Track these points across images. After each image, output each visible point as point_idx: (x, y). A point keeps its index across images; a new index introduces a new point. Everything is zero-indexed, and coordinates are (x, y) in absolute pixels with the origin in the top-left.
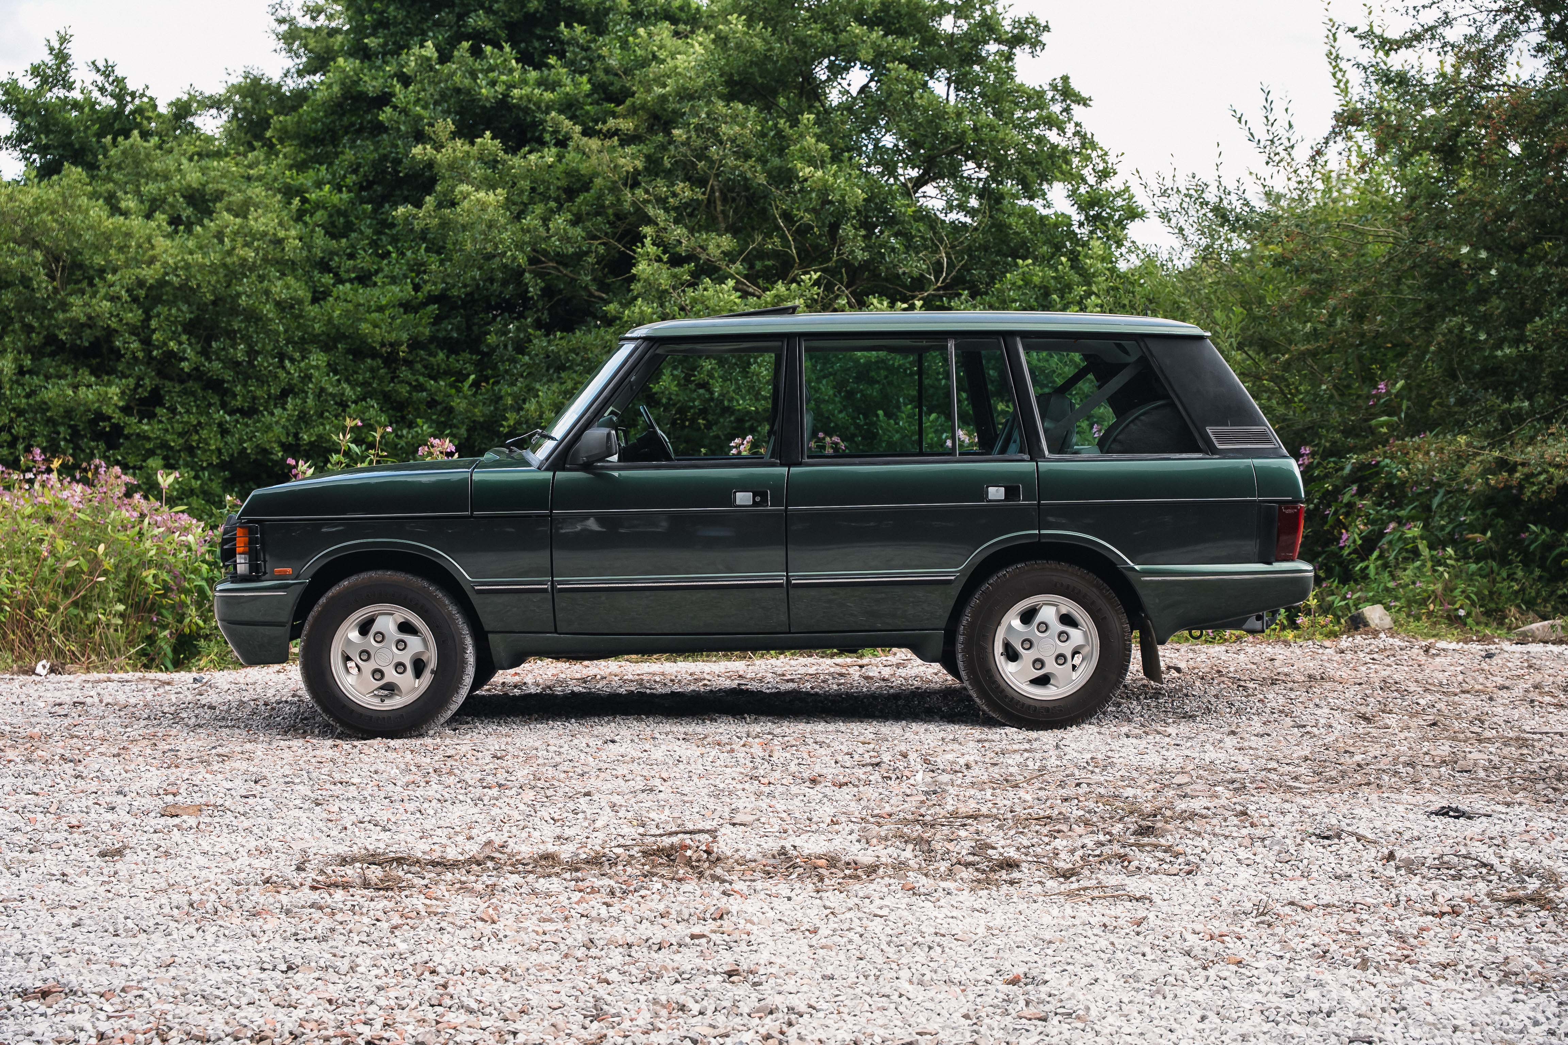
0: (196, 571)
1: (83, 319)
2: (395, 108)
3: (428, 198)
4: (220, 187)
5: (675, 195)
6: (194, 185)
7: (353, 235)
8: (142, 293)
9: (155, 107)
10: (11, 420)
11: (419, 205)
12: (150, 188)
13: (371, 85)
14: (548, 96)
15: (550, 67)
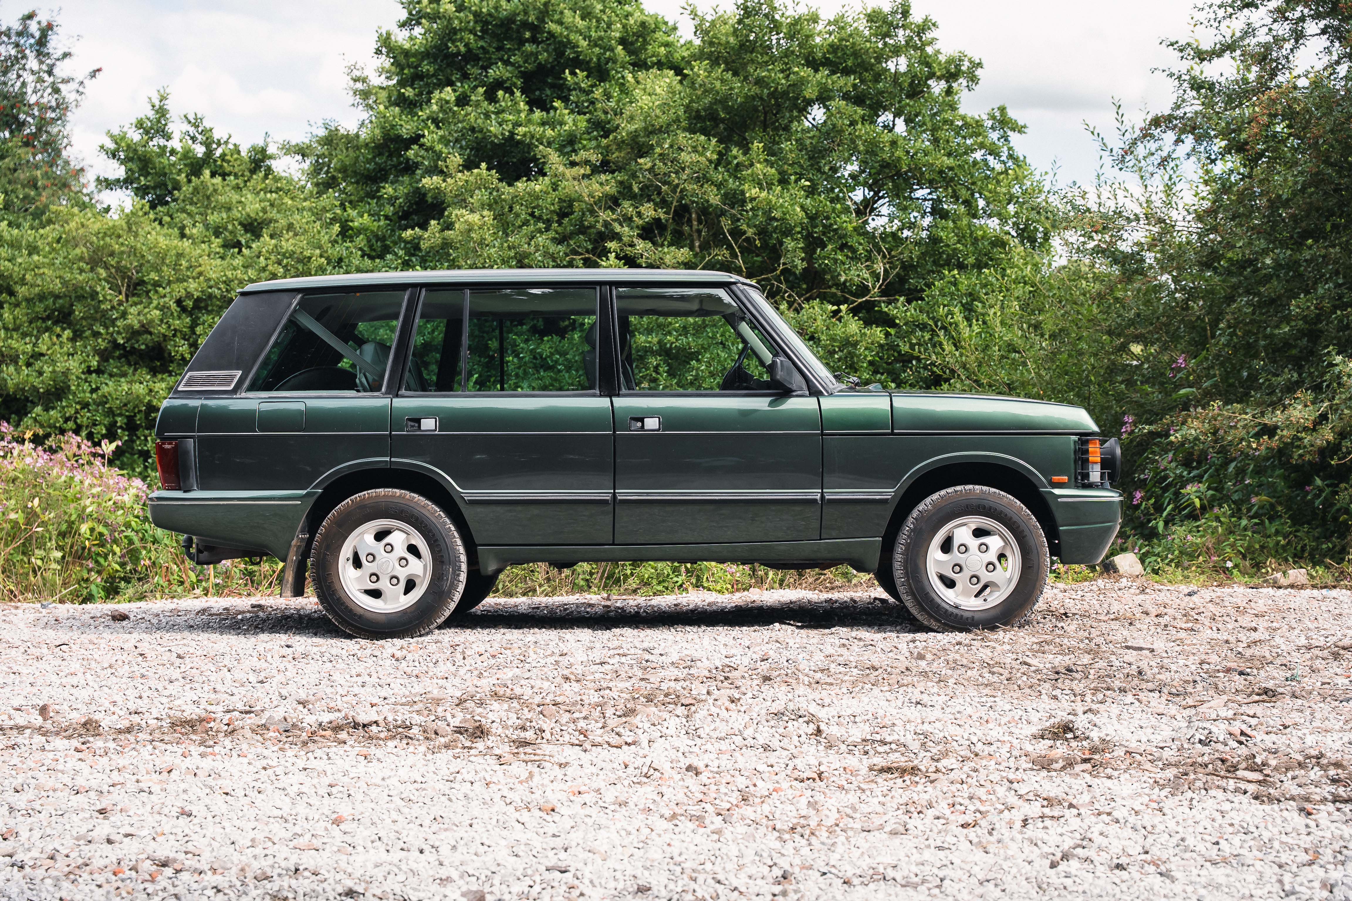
0: (128, 525)
1: (137, 326)
2: (421, 146)
3: (433, 222)
4: (269, 215)
5: (639, 215)
6: (253, 215)
7: (389, 257)
8: (189, 303)
9: (239, 152)
10: (77, 412)
11: (424, 226)
12: (214, 218)
13: (407, 128)
14: (549, 133)
15: (556, 109)
